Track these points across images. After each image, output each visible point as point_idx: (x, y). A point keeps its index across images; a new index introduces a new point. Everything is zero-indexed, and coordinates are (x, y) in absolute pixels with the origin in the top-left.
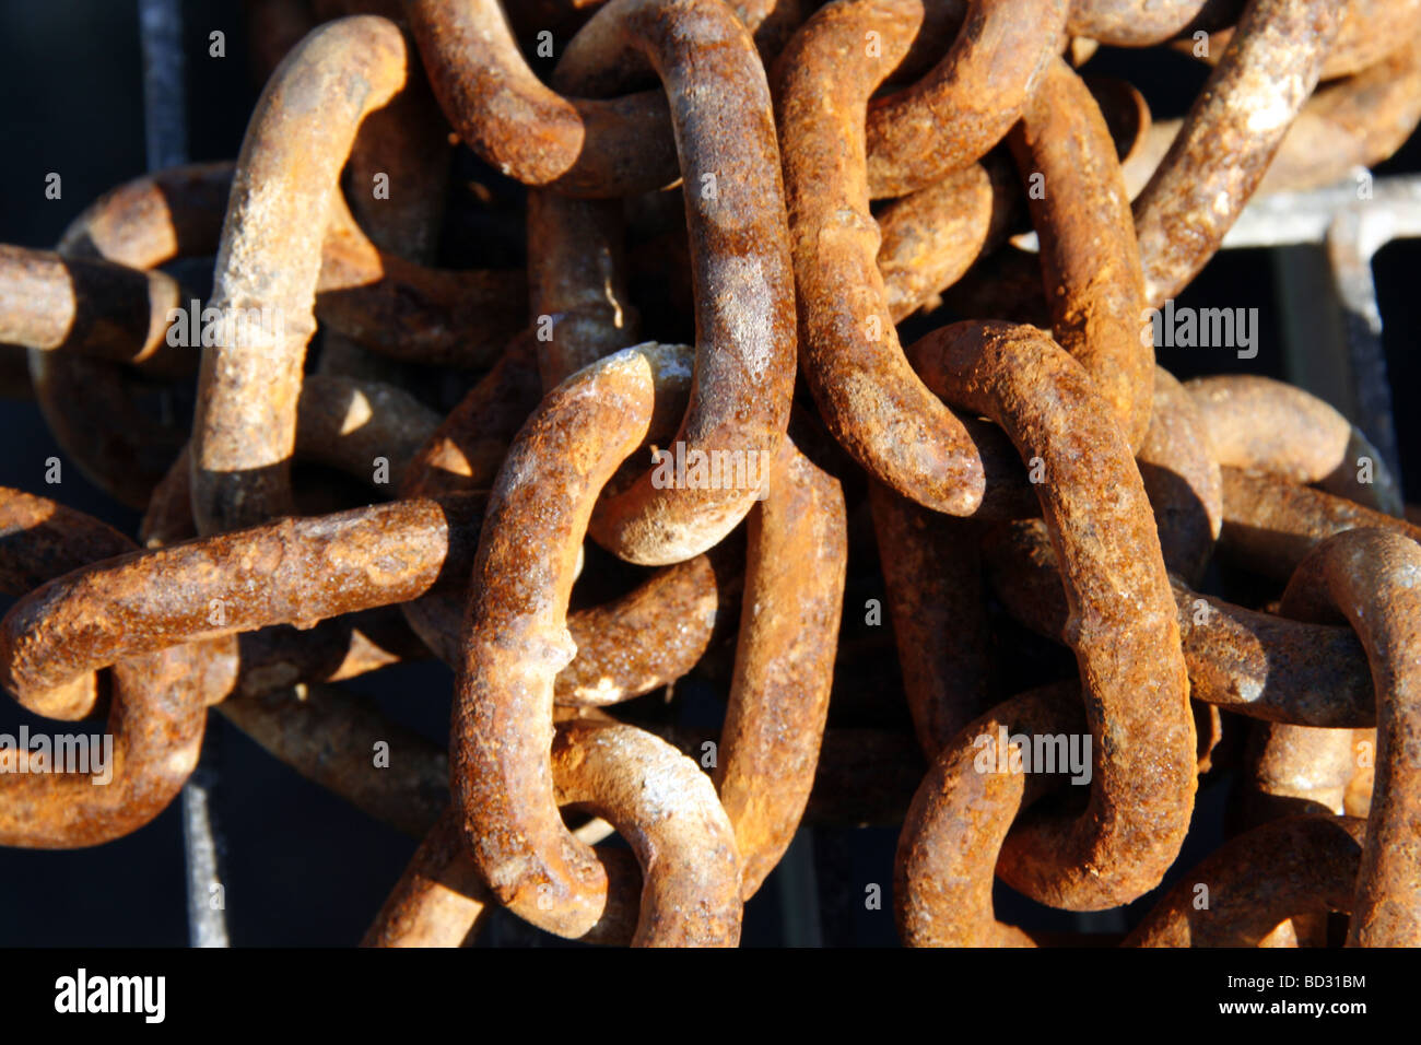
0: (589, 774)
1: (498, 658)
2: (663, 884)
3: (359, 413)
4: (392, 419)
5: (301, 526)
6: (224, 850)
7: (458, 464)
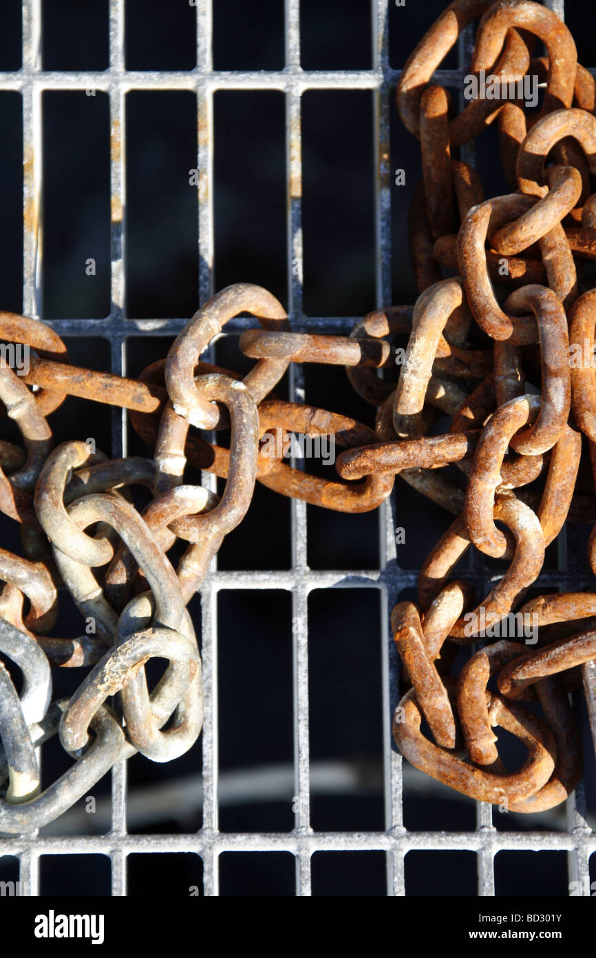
0: (503, 513)
1: (480, 483)
2: (522, 548)
3: (441, 393)
4: (451, 395)
5: (427, 440)
6: (395, 510)
7: (471, 415)
